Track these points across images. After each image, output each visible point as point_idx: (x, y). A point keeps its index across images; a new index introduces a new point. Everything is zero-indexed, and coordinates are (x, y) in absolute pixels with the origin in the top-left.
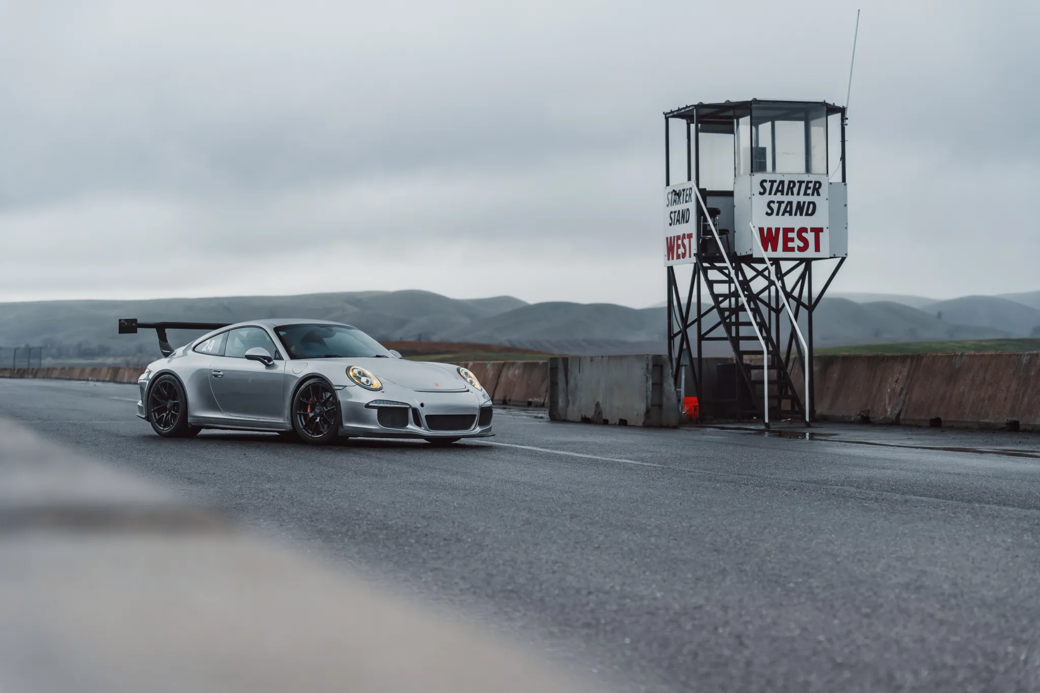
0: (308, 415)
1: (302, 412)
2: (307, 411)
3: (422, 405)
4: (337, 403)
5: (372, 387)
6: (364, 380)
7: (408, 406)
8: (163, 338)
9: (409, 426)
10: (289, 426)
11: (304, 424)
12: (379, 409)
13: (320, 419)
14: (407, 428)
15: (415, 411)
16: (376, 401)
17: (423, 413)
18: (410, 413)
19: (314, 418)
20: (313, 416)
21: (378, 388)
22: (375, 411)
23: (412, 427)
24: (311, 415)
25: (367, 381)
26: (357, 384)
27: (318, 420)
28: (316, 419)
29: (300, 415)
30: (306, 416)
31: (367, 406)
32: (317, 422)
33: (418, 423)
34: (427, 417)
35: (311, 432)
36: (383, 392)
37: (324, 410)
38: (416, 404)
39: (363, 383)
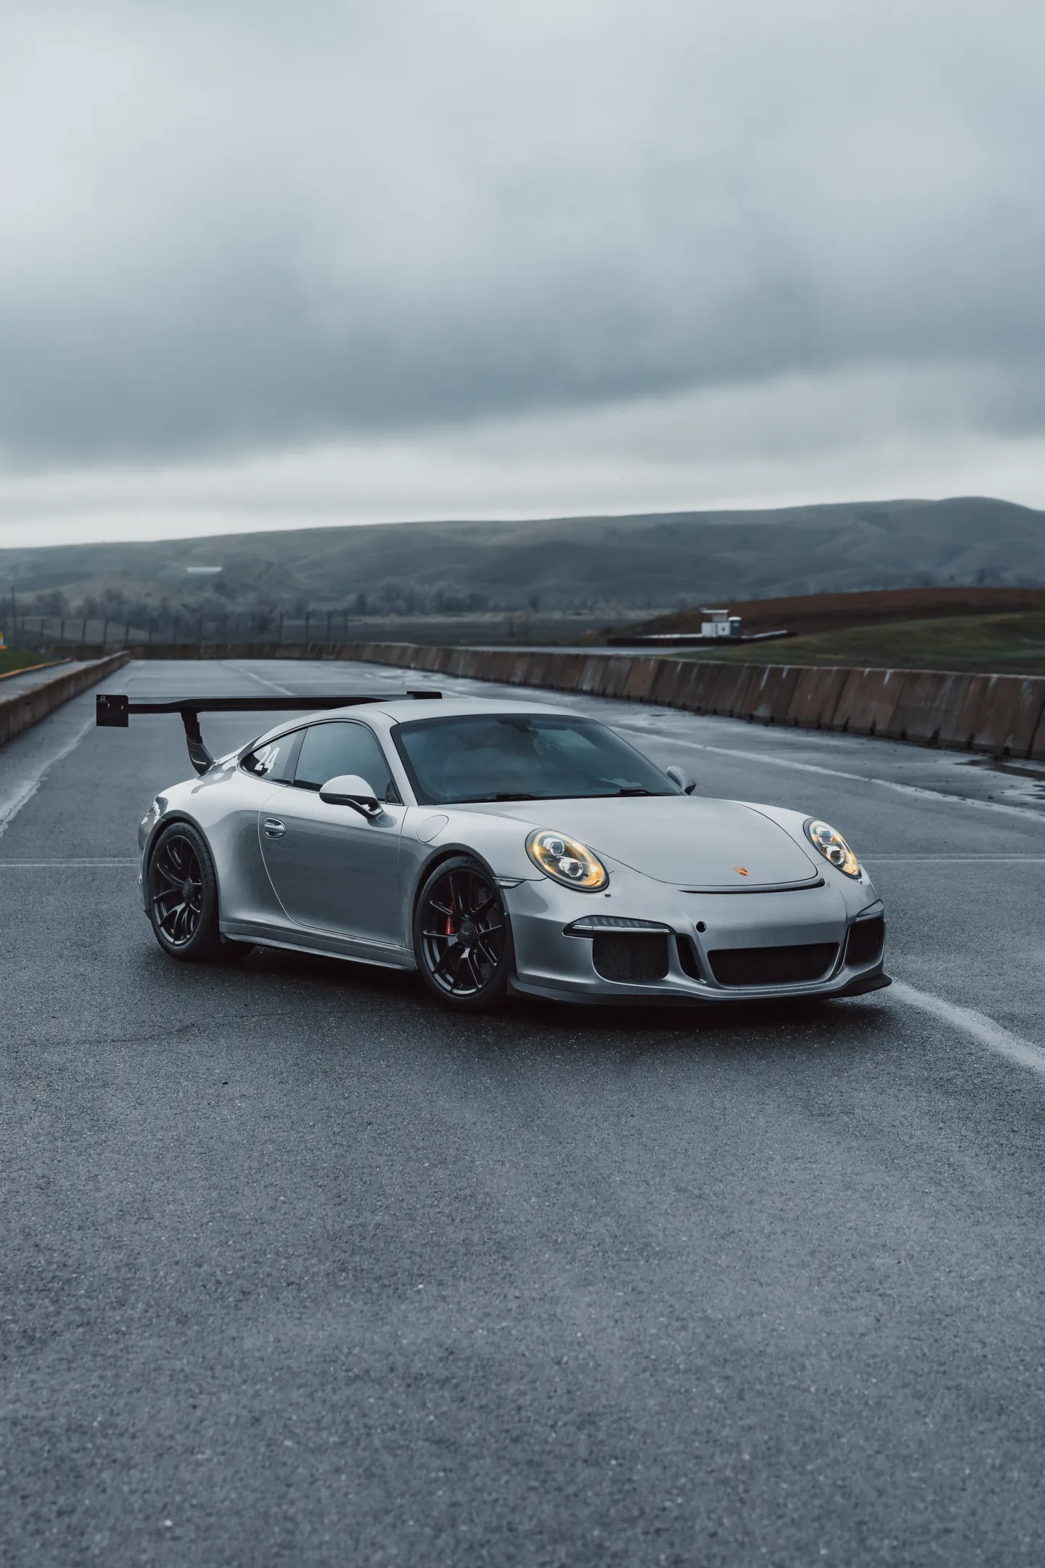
0: (445, 941)
1: (434, 934)
2: (444, 932)
3: (701, 927)
4: (504, 920)
5: (585, 882)
6: (565, 863)
7: (667, 931)
8: (193, 731)
9: (670, 977)
10: (410, 962)
11: (438, 958)
12: (597, 936)
13: (471, 954)
14: (666, 983)
15: (685, 942)
16: (590, 918)
17: (705, 944)
18: (673, 942)
19: (459, 948)
20: (456, 944)
21: (599, 884)
22: (588, 943)
23: (677, 981)
24: (452, 941)
25: (574, 868)
26: (549, 876)
27: (465, 955)
28: (463, 951)
29: (430, 939)
30: (442, 943)
31: (569, 929)
32: (465, 959)
33: (692, 970)
34: (712, 954)
35: (452, 980)
36: (607, 896)
37: (480, 931)
38: (684, 923)
39: (562, 873)
